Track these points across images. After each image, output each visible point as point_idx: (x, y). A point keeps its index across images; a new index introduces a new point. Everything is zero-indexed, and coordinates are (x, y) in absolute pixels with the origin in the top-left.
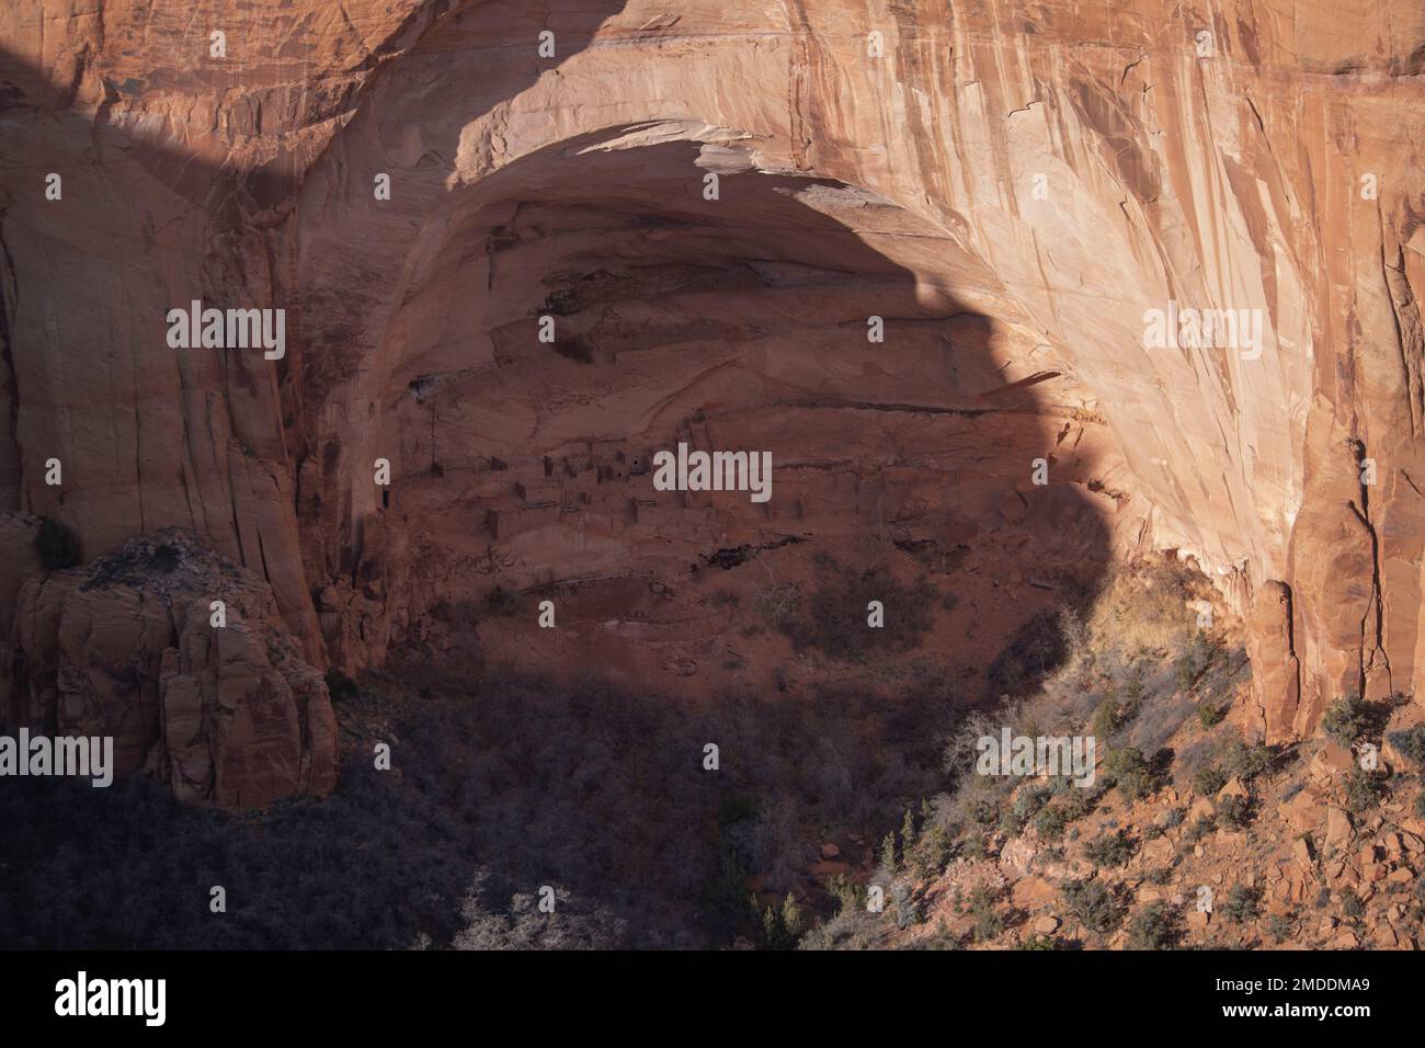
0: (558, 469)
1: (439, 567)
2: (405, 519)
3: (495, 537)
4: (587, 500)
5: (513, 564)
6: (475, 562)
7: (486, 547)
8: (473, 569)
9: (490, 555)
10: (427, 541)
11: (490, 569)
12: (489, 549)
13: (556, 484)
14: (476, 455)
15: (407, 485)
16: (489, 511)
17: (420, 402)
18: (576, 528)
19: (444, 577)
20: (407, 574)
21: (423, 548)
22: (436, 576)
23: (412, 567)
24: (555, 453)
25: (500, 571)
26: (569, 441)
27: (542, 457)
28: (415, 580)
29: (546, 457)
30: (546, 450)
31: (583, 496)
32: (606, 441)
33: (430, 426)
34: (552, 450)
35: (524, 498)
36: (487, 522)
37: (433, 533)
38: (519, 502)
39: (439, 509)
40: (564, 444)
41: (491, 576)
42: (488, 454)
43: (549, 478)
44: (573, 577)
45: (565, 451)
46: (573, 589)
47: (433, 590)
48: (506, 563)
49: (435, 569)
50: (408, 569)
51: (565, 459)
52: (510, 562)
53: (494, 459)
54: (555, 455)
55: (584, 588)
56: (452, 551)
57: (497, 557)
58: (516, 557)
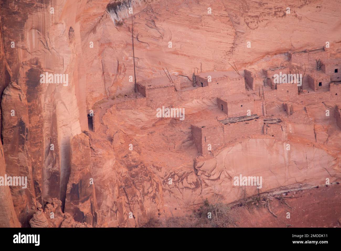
0: (258, 82)
1: (147, 185)
2: (111, 140)
3: (200, 152)
4: (289, 111)
5: (219, 178)
6: (181, 178)
7: (192, 163)
8: (180, 185)
9: (196, 170)
10: (134, 161)
11: (197, 185)
12: (195, 163)
13: (257, 97)
14: (177, 73)
15: (111, 106)
16: (192, 128)
17: (119, 24)
18: (280, 140)
19: (152, 195)
20: (116, 193)
21: (130, 168)
22: (144, 194)
23: (120, 187)
24: (255, 66)
25: (207, 185)
26: (268, 53)
27: (242, 72)
28: (124, 199)
29: (245, 71)
30: (245, 64)
31: (285, 108)
32: (305, 52)
33: (131, 47)
34: (251, 63)
35: (226, 113)
36: (191, 138)
37: (139, 152)
38: (222, 117)
39: (143, 128)
40: (262, 57)
41: (198, 190)
42: (188, 71)
43: (250, 92)
44: (280, 188)
45: (263, 65)
46: (279, 199)
47: (142, 208)
48: (212, 178)
49: (143, 187)
50: (116, 188)
51: (265, 72)
52: (215, 177)
53: (195, 77)
54: (255, 69)
55: (290, 198)
56: (158, 168)
57: (204, 172)
58: (221, 172)
